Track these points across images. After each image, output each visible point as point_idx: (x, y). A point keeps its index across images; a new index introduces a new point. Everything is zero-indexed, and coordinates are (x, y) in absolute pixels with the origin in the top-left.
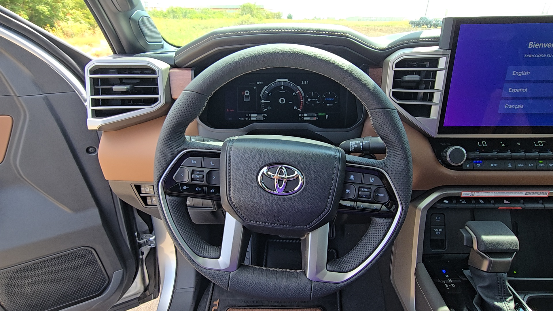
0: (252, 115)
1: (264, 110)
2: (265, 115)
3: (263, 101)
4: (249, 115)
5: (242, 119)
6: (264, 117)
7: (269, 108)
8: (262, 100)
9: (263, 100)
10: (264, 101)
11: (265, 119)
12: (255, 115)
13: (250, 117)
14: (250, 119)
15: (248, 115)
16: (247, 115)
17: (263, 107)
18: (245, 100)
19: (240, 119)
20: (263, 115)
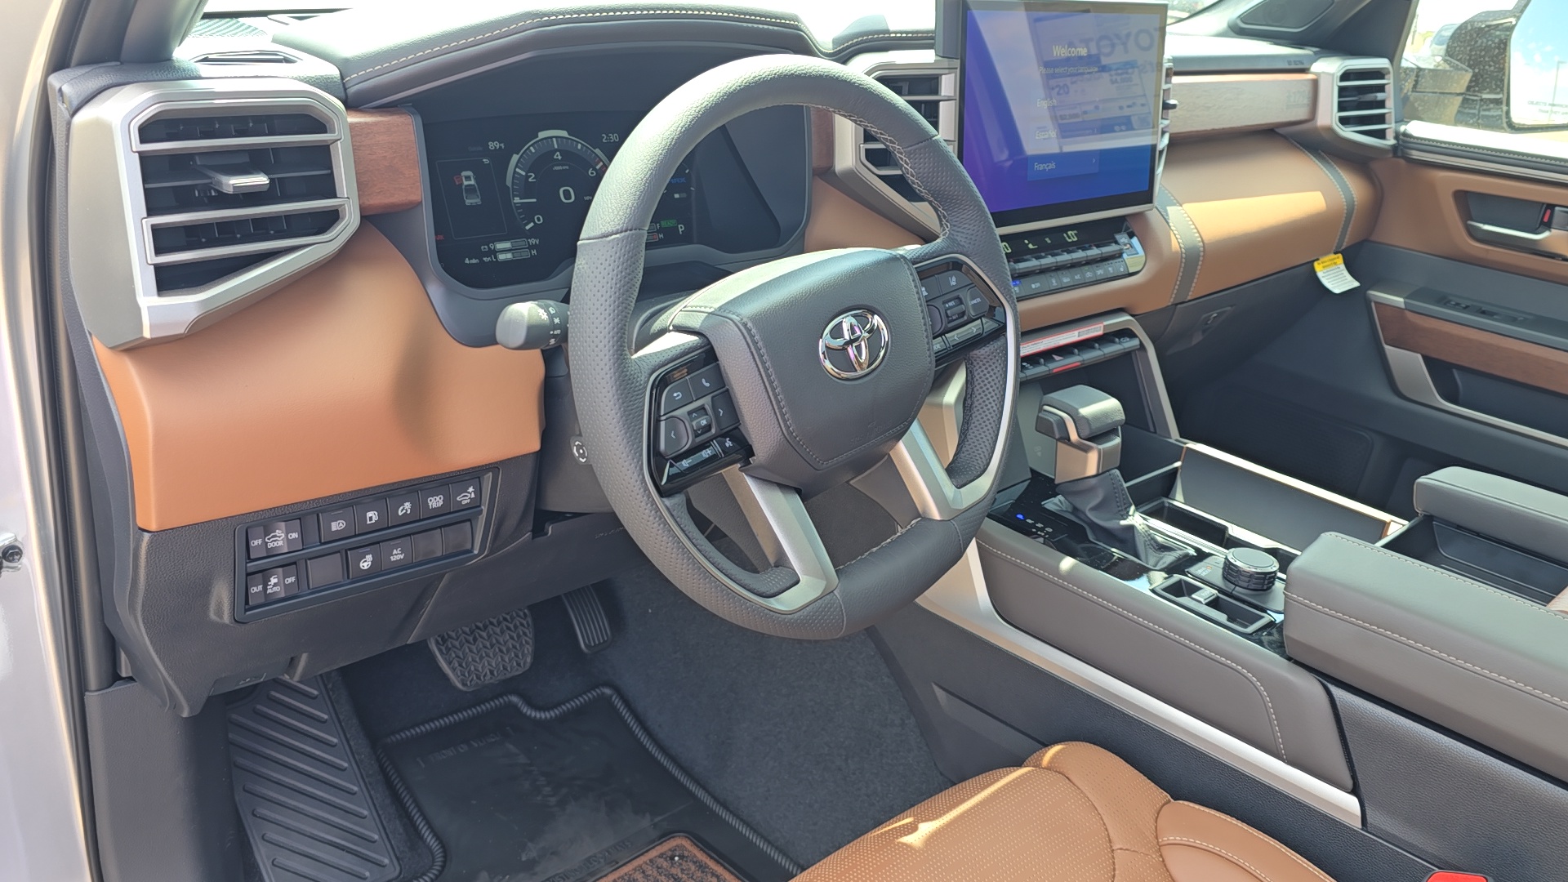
0: (500, 246)
1: (528, 227)
2: (533, 241)
3: (517, 200)
4: (489, 248)
5: (474, 261)
6: (531, 247)
7: (539, 219)
8: (515, 196)
9: (517, 196)
10: (521, 199)
11: (535, 252)
12: (507, 245)
13: (495, 252)
14: (496, 257)
15: (486, 247)
16: (484, 248)
17: (523, 219)
18: (468, 202)
19: (467, 261)
20: (528, 242)
